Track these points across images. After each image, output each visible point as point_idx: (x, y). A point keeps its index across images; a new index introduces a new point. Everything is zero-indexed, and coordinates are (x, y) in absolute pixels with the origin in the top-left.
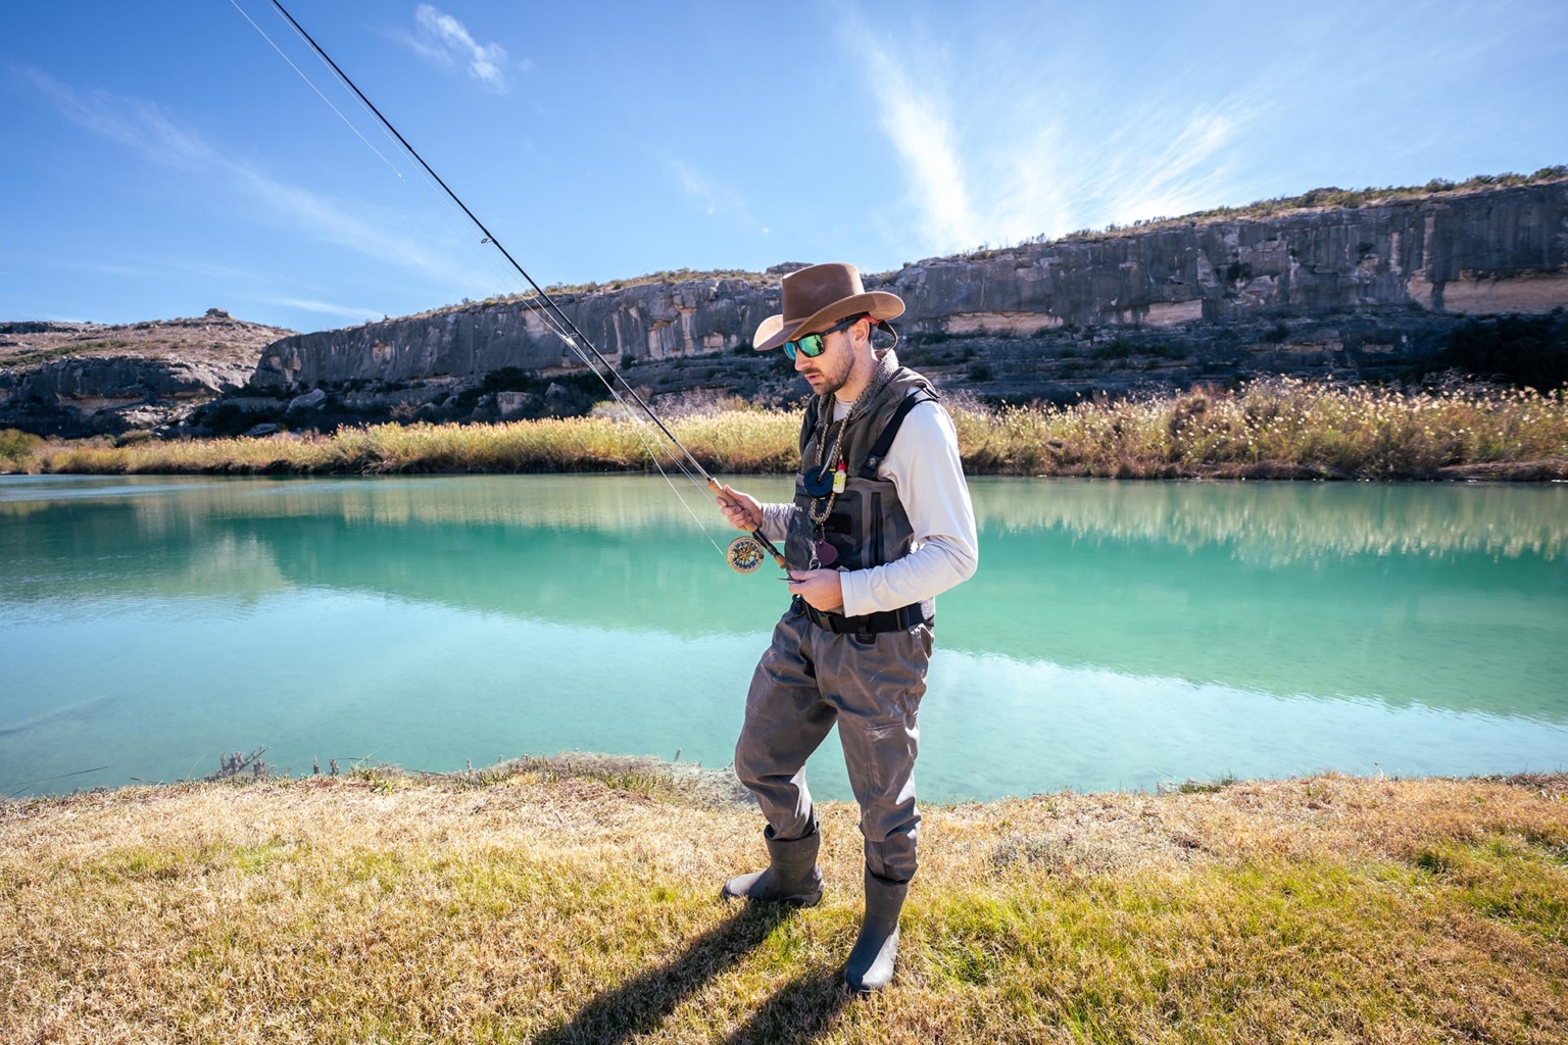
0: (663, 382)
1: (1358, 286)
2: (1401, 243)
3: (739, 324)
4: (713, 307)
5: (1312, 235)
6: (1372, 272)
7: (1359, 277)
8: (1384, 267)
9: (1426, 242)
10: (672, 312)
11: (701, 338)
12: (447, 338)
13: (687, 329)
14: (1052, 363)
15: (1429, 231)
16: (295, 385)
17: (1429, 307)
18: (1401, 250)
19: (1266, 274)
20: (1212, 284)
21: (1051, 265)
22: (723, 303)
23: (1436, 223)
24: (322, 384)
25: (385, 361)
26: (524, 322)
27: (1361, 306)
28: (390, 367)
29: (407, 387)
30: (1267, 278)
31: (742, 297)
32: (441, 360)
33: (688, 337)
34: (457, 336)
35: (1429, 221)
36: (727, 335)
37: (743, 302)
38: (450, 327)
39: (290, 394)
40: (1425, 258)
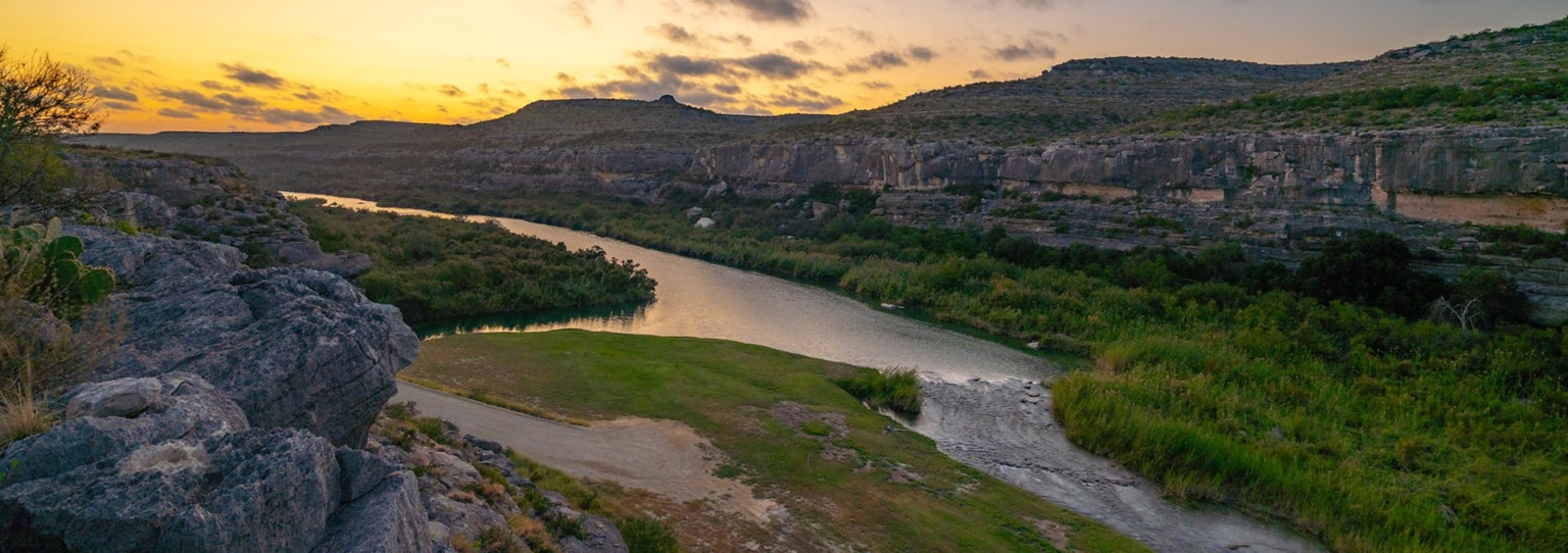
0: (899, 208)
1: (1329, 189)
2: (1361, 162)
3: (950, 171)
4: (934, 161)
5: (1302, 149)
6: (1340, 180)
7: (1329, 183)
8: (1348, 178)
9: (1377, 164)
10: (910, 162)
11: (926, 179)
12: (793, 159)
13: (918, 172)
14: (1106, 225)
15: (1378, 157)
16: (712, 176)
17: (1384, 209)
18: (1361, 167)
19: (1270, 174)
20: (1235, 177)
21: (1128, 156)
22: (939, 159)
23: (1383, 152)
24: (726, 178)
25: (759, 167)
26: (836, 152)
27: (1329, 204)
28: (762, 171)
29: (769, 186)
30: (1270, 176)
31: (952, 155)
32: (788, 173)
33: (919, 178)
34: (799, 158)
35: (1378, 150)
36: (942, 178)
37: (952, 158)
38: (794, 152)
39: (709, 183)
40: (1377, 174)
